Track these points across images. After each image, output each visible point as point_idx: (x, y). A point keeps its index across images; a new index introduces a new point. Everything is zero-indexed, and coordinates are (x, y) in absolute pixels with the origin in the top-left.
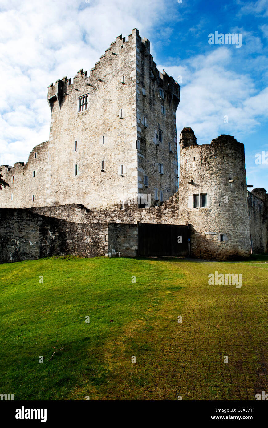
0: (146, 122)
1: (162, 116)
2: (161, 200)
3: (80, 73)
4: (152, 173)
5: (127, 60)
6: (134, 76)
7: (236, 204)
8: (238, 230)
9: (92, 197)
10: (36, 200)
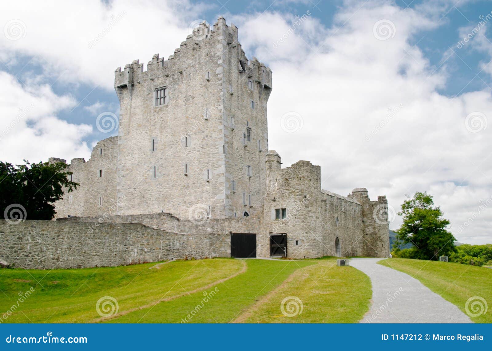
0: (233, 123)
1: (251, 112)
2: (250, 204)
3: (156, 59)
4: (239, 176)
5: (212, 53)
6: (221, 74)
7: (309, 217)
8: (310, 236)
9: (174, 202)
10: (105, 204)
